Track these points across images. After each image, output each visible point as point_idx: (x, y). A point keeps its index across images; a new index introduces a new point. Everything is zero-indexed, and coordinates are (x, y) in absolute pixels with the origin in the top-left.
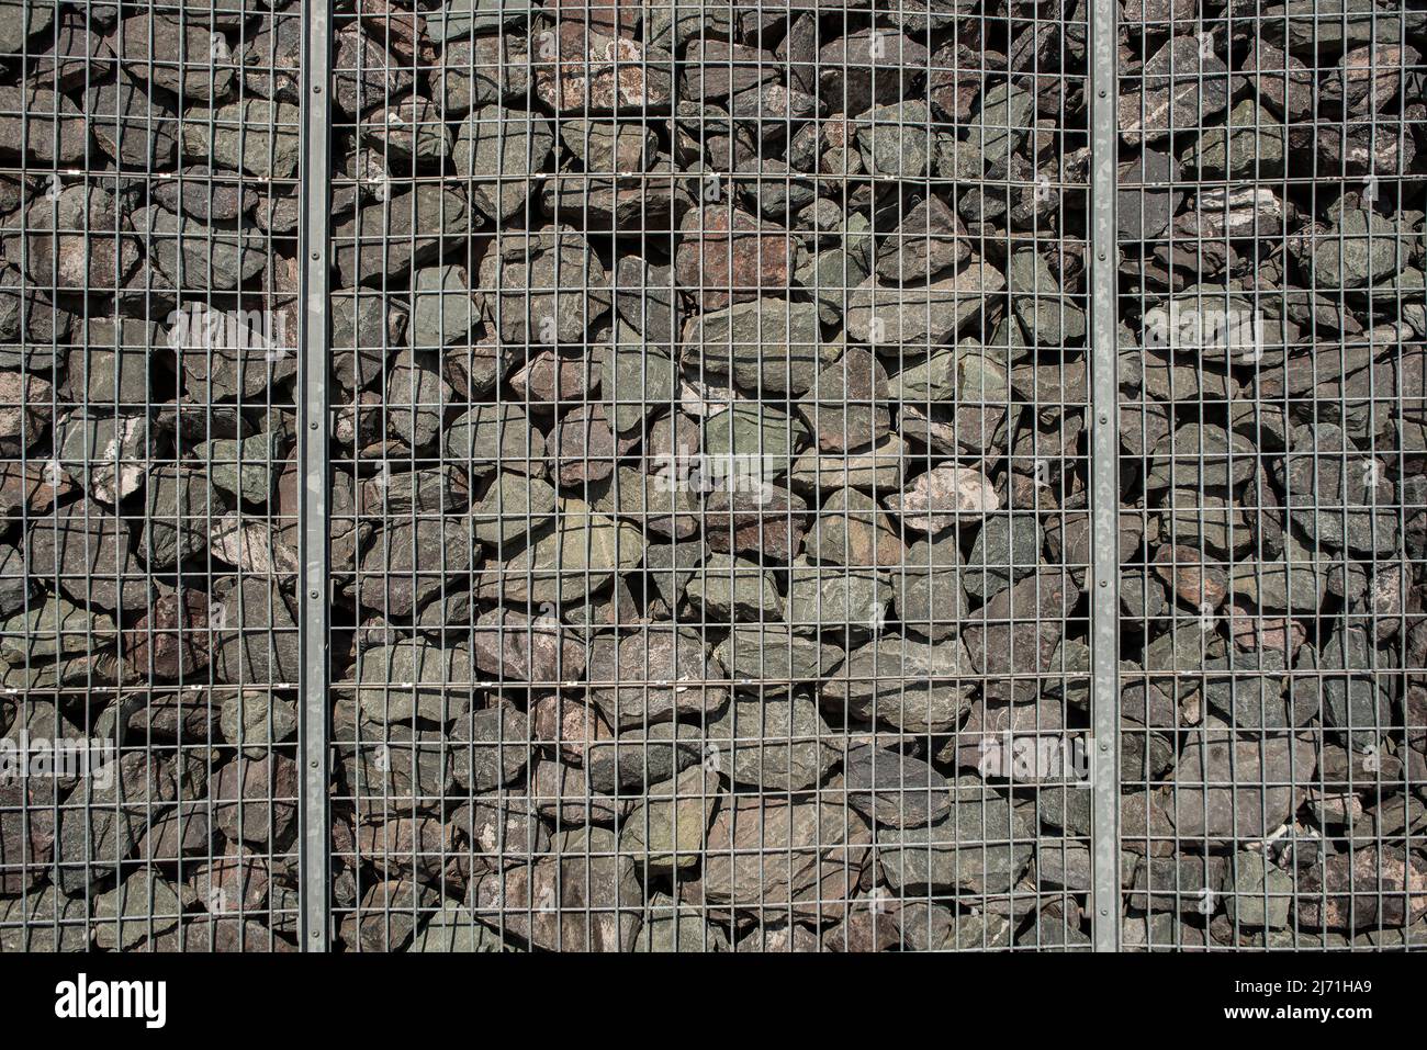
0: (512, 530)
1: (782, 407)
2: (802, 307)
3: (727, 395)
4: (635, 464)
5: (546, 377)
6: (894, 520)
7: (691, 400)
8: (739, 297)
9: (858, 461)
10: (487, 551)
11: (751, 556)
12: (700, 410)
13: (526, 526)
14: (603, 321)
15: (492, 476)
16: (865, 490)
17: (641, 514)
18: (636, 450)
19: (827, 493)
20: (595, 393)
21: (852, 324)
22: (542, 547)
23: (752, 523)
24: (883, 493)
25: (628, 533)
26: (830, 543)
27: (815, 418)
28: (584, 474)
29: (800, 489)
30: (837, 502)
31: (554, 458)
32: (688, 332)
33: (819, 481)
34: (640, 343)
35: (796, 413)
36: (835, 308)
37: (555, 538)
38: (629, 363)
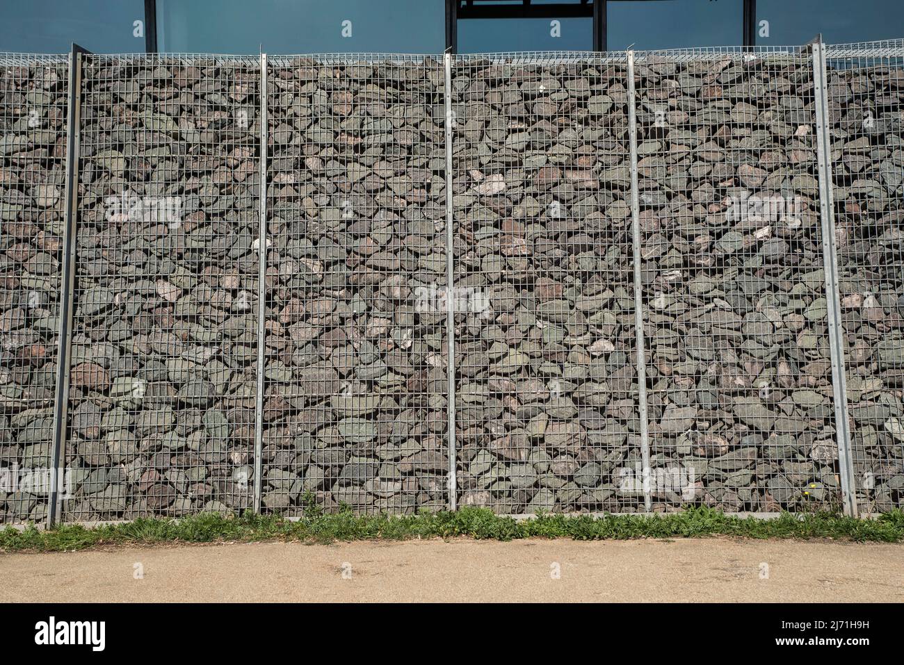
0: (498, 355)
1: (560, 326)
2: (565, 301)
3: (547, 323)
4: (526, 339)
5: (505, 319)
6: (588, 352)
7: (539, 324)
8: (550, 299)
9: (580, 338)
10: (492, 361)
11: (554, 362)
12: (541, 327)
13: (502, 354)
14: (518, 305)
15: (493, 342)
16: (581, 345)
17: (528, 351)
18: (527, 336)
19: (572, 346)
20: (517, 322)
21: (577, 305)
22: (505, 360)
23: (554, 353)
24: (586, 346)
25: (525, 355)
26: (573, 358)
27: (568, 328)
28: (515, 342)
29: (565, 345)
30: (575, 348)
31: (507, 338)
32: (538, 308)
33: (570, 343)
34: (527, 310)
35: (564, 327)
36: (573, 302)
37: (507, 357)
38: (525, 315)
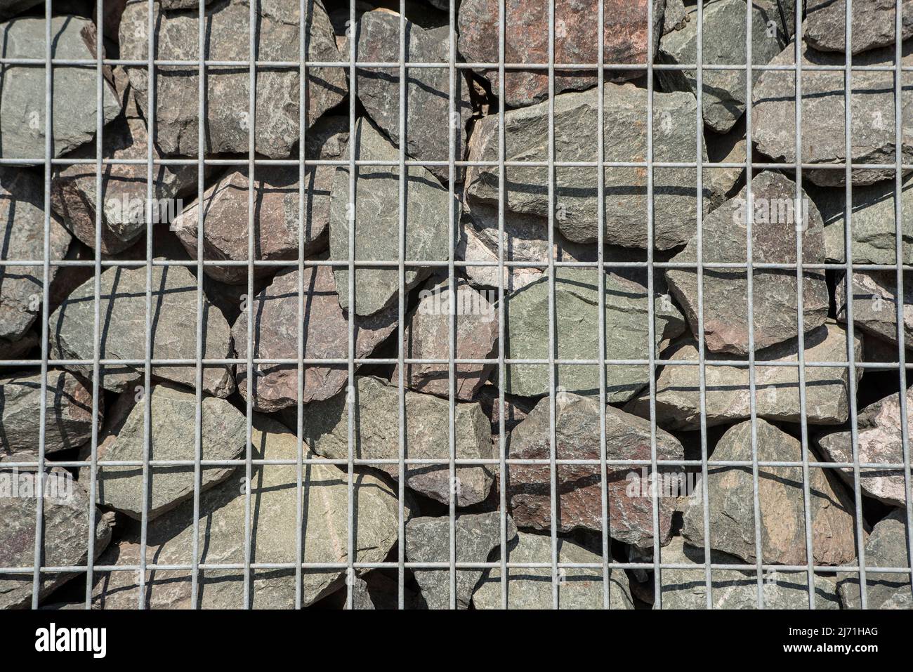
0: (169, 490)
1: (638, 276)
2: (675, 99)
3: (543, 252)
4: (386, 372)
5: (233, 218)
6: (841, 482)
7: (479, 256)
8: (570, 81)
9: (774, 370)
10: (125, 527)
12: (497, 278)
14: (334, 120)
15: (130, 391)
16: (788, 425)
17: (395, 464)
18: (388, 347)
19: (720, 427)
20: (319, 247)
21: (759, 130)
22: (222, 519)
23: (587, 480)
24: (819, 429)
25: (374, 496)
26: (726, 520)
27: (697, 294)
28: (296, 389)
29: (671, 420)
30: (735, 445)
31: (245, 361)
32: (478, 142)
33: (706, 406)
34: (395, 160)
35: (663, 285)
36: (729, 101)
37: (244, 502)
38: (377, 193)
